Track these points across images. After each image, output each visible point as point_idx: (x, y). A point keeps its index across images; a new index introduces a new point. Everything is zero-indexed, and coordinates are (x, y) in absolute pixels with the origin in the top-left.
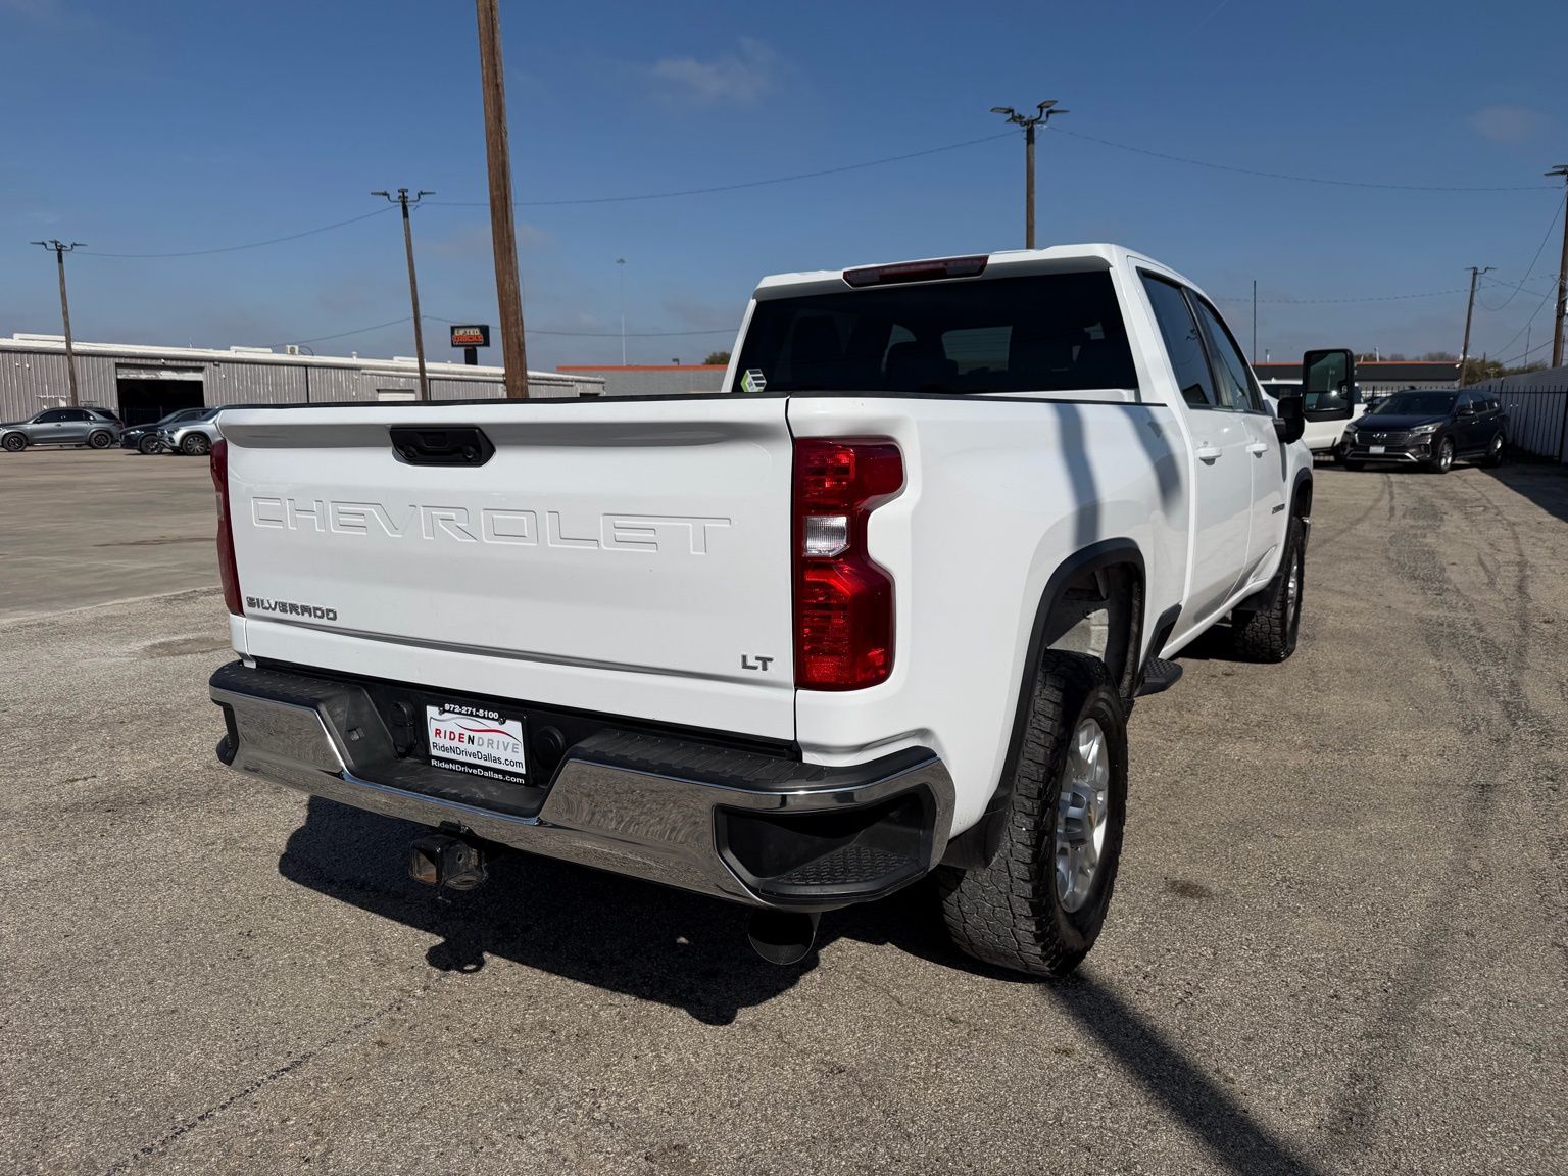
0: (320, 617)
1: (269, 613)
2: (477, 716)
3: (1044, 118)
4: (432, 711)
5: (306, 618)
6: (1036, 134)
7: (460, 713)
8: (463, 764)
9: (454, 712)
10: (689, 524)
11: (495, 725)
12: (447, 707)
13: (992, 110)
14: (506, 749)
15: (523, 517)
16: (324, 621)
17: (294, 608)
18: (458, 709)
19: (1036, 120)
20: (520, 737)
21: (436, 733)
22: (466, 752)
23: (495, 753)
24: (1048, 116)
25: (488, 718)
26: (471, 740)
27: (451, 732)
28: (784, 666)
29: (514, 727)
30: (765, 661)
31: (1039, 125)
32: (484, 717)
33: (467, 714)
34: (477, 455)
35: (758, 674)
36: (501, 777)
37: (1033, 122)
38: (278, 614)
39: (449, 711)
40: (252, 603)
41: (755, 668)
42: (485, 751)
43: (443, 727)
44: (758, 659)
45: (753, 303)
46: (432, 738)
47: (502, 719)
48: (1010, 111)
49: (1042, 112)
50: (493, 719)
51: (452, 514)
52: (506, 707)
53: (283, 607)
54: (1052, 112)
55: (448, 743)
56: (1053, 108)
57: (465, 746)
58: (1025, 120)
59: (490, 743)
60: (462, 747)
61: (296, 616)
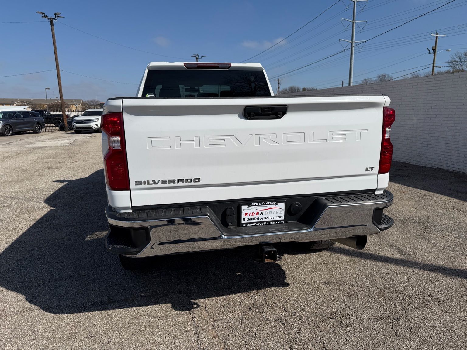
0: (189, 182)
1: (154, 186)
2: (266, 205)
3: (56, 18)
4: (244, 208)
5: (180, 184)
6: (54, 23)
7: (258, 205)
8: (257, 223)
9: (255, 205)
10: (356, 132)
11: (274, 206)
12: (252, 204)
13: (36, 12)
14: (277, 213)
15: (300, 135)
16: (193, 183)
19: (54, 18)
20: (284, 208)
21: (245, 215)
22: (259, 218)
23: (272, 216)
24: (57, 18)
25: (271, 204)
26: (262, 214)
27: (253, 213)
28: (376, 170)
29: (282, 205)
30: (372, 169)
31: (55, 20)
32: (269, 204)
33: (261, 205)
35: (370, 172)
36: (274, 223)
37: (52, 19)
38: (159, 185)
39: (253, 206)
41: (369, 171)
42: (267, 216)
43: (248, 212)
44: (370, 168)
45: (147, 71)
46: (243, 216)
47: (276, 204)
48: (44, 14)
49: (55, 16)
50: (273, 204)
51: (270, 136)
52: (277, 199)
53: (163, 182)
54: (58, 17)
55: (251, 217)
56: (59, 16)
57: (259, 216)
58: (49, 17)
59: (271, 213)
60: (257, 217)
61: (172, 184)
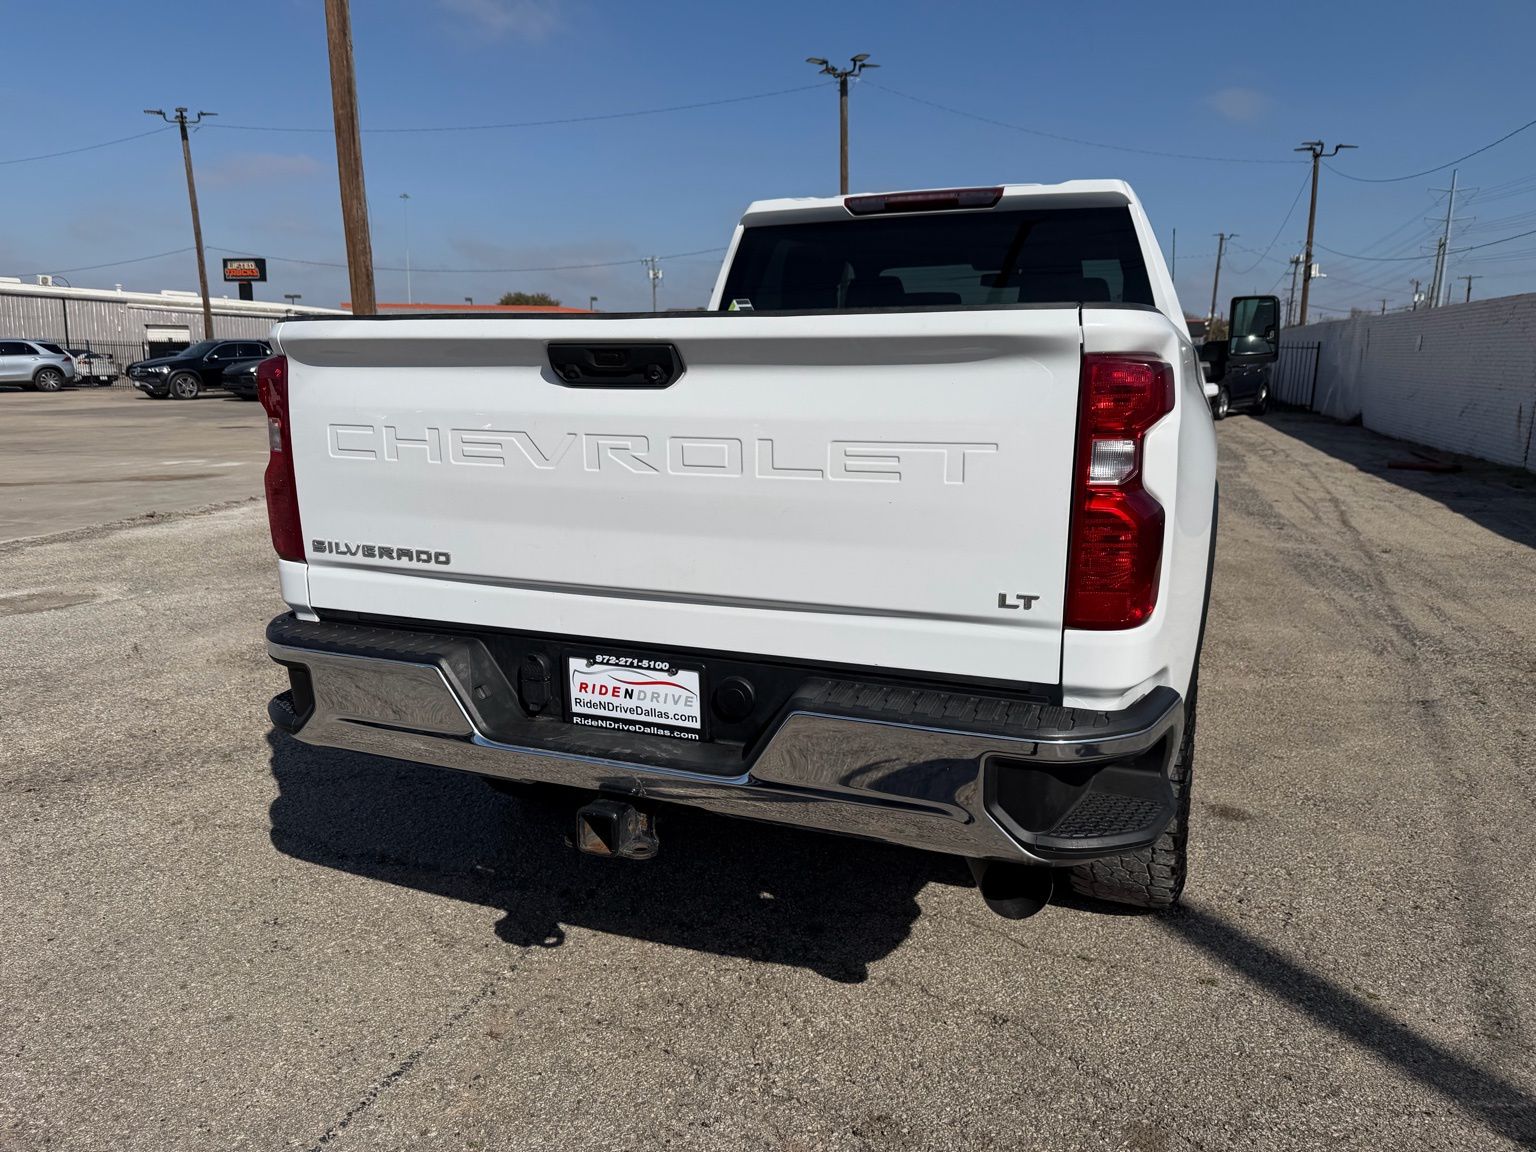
0: (424, 561)
1: (348, 558)
2: (639, 667)
3: (856, 71)
4: (576, 664)
5: (404, 562)
6: (849, 85)
7: (617, 664)
8: (616, 720)
9: (607, 663)
10: (944, 450)
11: (664, 677)
12: (599, 658)
13: (808, 60)
14: (676, 703)
15: (724, 445)
16: (432, 566)
17: (386, 552)
18: (613, 660)
19: (850, 73)
20: (696, 689)
21: (581, 688)
22: (622, 708)
23: (660, 707)
24: (860, 70)
25: (655, 669)
26: (629, 694)
27: (602, 686)
28: (1052, 603)
29: (690, 679)
30: (1028, 601)
31: (852, 78)
32: (649, 668)
33: (625, 666)
34: (665, 376)
35: (1021, 613)
36: (667, 733)
37: (846, 74)
38: (360, 559)
39: (602, 663)
40: (319, 546)
41: (1016, 607)
42: (646, 705)
43: (590, 680)
44: (1019, 597)
45: (740, 230)
46: (575, 692)
47: (672, 671)
48: (825, 62)
49: (855, 65)
50: (661, 670)
51: (628, 443)
52: (677, 657)
53: (369, 551)
54: (864, 66)
55: (596, 698)
56: (865, 62)
57: (621, 701)
58: (839, 72)
59: (655, 696)
60: (616, 701)
61: (385, 561)
